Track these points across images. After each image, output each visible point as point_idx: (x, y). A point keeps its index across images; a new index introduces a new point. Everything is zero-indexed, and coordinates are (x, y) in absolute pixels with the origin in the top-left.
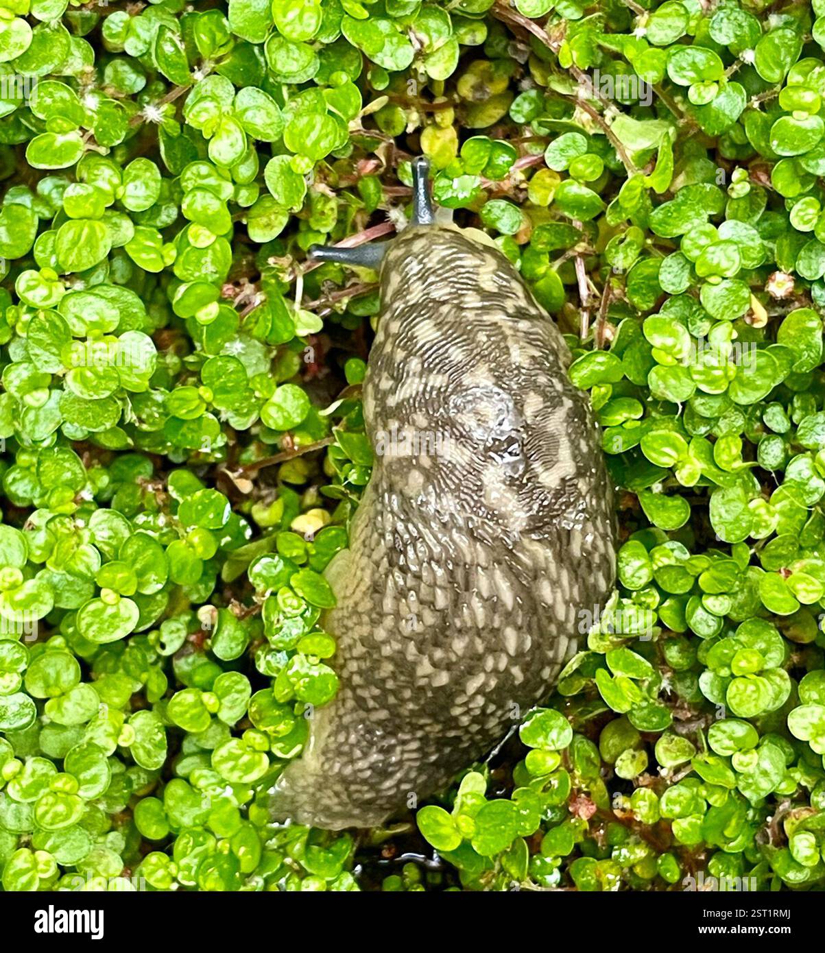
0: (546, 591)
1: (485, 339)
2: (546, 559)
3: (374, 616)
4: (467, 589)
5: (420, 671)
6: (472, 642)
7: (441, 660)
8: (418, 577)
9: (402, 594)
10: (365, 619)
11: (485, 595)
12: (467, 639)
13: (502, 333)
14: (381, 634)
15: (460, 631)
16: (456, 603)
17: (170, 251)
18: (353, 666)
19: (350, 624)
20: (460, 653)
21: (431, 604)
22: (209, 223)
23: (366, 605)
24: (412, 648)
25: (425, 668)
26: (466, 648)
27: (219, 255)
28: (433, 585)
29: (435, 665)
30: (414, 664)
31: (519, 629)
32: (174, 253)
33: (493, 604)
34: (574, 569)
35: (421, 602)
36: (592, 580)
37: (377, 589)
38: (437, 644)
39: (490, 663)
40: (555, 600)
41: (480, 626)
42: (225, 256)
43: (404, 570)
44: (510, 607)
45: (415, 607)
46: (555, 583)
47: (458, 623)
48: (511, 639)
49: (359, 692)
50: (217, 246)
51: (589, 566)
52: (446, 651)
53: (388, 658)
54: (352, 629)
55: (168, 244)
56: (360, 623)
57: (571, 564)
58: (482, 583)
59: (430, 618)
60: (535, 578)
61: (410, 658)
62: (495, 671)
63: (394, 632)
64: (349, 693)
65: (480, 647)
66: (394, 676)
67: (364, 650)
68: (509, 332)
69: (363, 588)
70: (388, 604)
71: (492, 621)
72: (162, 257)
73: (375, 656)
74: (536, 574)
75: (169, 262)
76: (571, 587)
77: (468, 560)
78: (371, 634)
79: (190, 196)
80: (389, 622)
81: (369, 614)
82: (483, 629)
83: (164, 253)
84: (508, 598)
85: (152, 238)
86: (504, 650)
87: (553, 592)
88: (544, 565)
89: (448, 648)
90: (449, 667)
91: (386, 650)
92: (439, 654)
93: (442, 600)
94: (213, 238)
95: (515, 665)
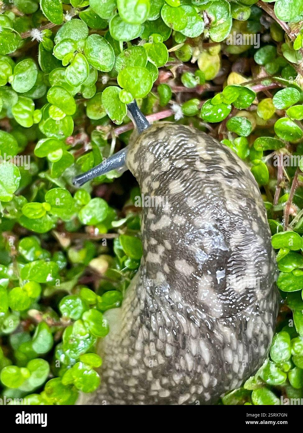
0: (229, 356)
1: (210, 192)
2: (231, 337)
3: (130, 350)
4: (184, 348)
5: (153, 387)
6: (184, 377)
7: (166, 384)
8: (156, 335)
9: (146, 342)
10: (126, 351)
11: (194, 353)
12: (181, 376)
13: (222, 189)
14: (133, 362)
15: (178, 371)
16: (177, 355)
17: (38, 115)
18: (111, 373)
19: (116, 352)
20: (177, 382)
21: (163, 353)
22: (62, 107)
23: (126, 342)
24: (150, 374)
25: (156, 386)
26: (181, 380)
27: (66, 125)
28: (165, 342)
29: (162, 386)
30: (151, 383)
31: (211, 374)
32: (40, 116)
33: (198, 359)
34: (247, 343)
35: (157, 350)
36: (257, 351)
37: (133, 334)
38: (164, 375)
39: (193, 389)
40: (233, 361)
41: (190, 370)
42: (69, 126)
43: (149, 328)
44: (207, 362)
45: (154, 352)
46: (235, 352)
47: (177, 367)
48: (206, 379)
49: (112, 387)
50: (66, 121)
51: (257, 343)
52: (170, 380)
53: (135, 377)
54: (117, 355)
55: (37, 111)
56: (122, 353)
57: (246, 341)
58: (193, 346)
59: (161, 360)
60: (223, 347)
61: (149, 379)
62: (196, 393)
63: (141, 362)
64: (105, 385)
65: (188, 381)
66: (136, 387)
67: (121, 368)
68: (225, 188)
69: (126, 330)
70: (138, 346)
71: (196, 368)
72: (33, 117)
73: (128, 374)
74: (224, 345)
75: (37, 121)
76: (244, 354)
77: (185, 331)
78: (128, 361)
79: (54, 90)
80: (138, 356)
81: (128, 347)
82: (191, 372)
83: (35, 115)
84: (207, 357)
85: (28, 105)
86: (201, 384)
87: (233, 356)
88: (229, 341)
89: (171, 379)
90: (170, 388)
91: (136, 372)
92: (165, 381)
93: (169, 351)
94: (64, 115)
95: (207, 392)
